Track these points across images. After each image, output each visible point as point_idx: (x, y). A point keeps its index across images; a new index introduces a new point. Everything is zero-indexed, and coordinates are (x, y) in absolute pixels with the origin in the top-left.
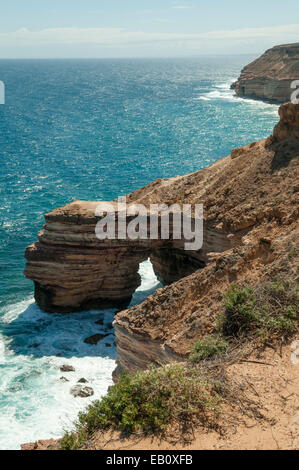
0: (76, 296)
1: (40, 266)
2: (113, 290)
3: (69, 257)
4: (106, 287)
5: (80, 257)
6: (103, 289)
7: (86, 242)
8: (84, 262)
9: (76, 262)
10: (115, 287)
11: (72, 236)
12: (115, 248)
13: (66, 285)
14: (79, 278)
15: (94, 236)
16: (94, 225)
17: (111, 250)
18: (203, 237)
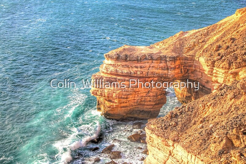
0: (123, 109)
2: (147, 105)
4: (144, 103)
6: (141, 105)
7: (131, 73)
10: (149, 103)
14: (126, 97)
15: (136, 69)
16: (136, 62)
17: (147, 79)
18: (211, 72)
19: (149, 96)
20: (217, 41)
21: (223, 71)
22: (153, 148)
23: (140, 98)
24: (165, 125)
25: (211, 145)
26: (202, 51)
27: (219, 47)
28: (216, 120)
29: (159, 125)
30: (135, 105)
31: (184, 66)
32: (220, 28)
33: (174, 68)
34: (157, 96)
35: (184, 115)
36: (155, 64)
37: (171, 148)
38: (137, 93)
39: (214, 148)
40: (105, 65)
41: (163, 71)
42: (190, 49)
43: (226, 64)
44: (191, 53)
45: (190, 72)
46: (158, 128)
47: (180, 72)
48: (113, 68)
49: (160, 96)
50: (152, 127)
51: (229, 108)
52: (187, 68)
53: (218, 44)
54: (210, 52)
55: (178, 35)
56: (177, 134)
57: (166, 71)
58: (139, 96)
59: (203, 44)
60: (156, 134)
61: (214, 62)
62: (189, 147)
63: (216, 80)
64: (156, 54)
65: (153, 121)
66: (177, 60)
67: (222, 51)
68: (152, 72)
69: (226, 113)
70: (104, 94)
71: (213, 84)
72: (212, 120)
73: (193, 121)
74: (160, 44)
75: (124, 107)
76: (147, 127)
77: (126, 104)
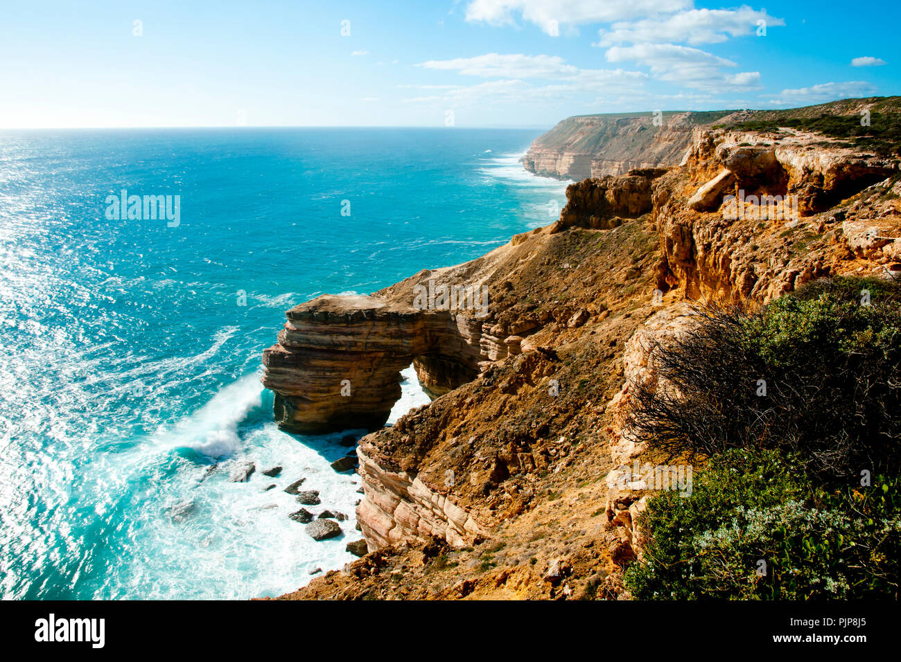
0: (322, 411)
1: (281, 373)
2: (367, 403)
3: (314, 363)
4: (360, 399)
5: (328, 363)
6: (356, 403)
7: (335, 345)
8: (333, 369)
9: (324, 369)
10: (370, 399)
11: (319, 337)
12: (370, 353)
13: (310, 396)
14: (326, 389)
16: (344, 325)
17: (365, 356)
18: (476, 341)
19: (370, 387)
21: (496, 339)
28: (480, 430)
29: (381, 443)
30: (344, 404)
31: (430, 331)
32: (487, 265)
33: (413, 335)
34: (384, 385)
36: (380, 328)
37: (404, 484)
39: (476, 479)
41: (393, 341)
43: (499, 326)
45: (440, 341)
46: (379, 448)
47: (423, 342)
51: (501, 407)
52: (437, 334)
56: (415, 457)
57: (398, 341)
61: (482, 323)
62: (433, 481)
63: (485, 354)
64: (380, 309)
65: (371, 437)
66: (417, 320)
68: (374, 343)
69: (496, 417)
71: (479, 363)
72: (474, 430)
73: (441, 435)
74: (388, 292)
75: (324, 408)
76: (359, 446)
77: (327, 403)
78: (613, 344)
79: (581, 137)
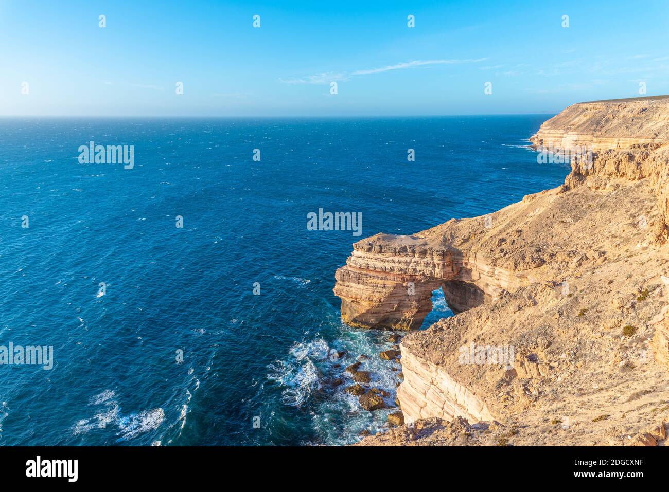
0: (375, 315)
1: (347, 286)
3: (371, 280)
4: (402, 309)
5: (380, 282)
6: (399, 311)
8: (384, 286)
9: (377, 285)
11: (376, 263)
15: (393, 265)
16: (394, 255)
18: (492, 273)
19: (409, 301)
20: (500, 233)
22: (410, 372)
23: (398, 302)
24: (426, 342)
25: (486, 373)
26: (480, 245)
27: (503, 240)
29: (418, 342)
30: (391, 312)
31: (455, 264)
33: (443, 266)
34: (420, 300)
35: (452, 330)
36: (417, 259)
37: (434, 375)
38: (393, 295)
39: (491, 377)
40: (353, 258)
41: (428, 268)
42: (465, 241)
43: (511, 262)
44: (465, 246)
45: (463, 271)
46: (416, 345)
47: (451, 271)
48: (363, 261)
49: (424, 301)
50: (410, 343)
51: (512, 324)
52: (461, 266)
53: (501, 237)
54: (490, 247)
55: (449, 223)
56: (443, 355)
57: (432, 269)
58: (396, 299)
59: (481, 235)
60: (414, 354)
61: (496, 260)
63: (498, 283)
64: (419, 246)
65: (411, 336)
66: (447, 255)
67: (505, 246)
68: (414, 270)
69: (508, 331)
70: (351, 295)
73: (463, 340)
74: (426, 233)
76: (402, 343)
78: (611, 282)
79: (585, 119)
